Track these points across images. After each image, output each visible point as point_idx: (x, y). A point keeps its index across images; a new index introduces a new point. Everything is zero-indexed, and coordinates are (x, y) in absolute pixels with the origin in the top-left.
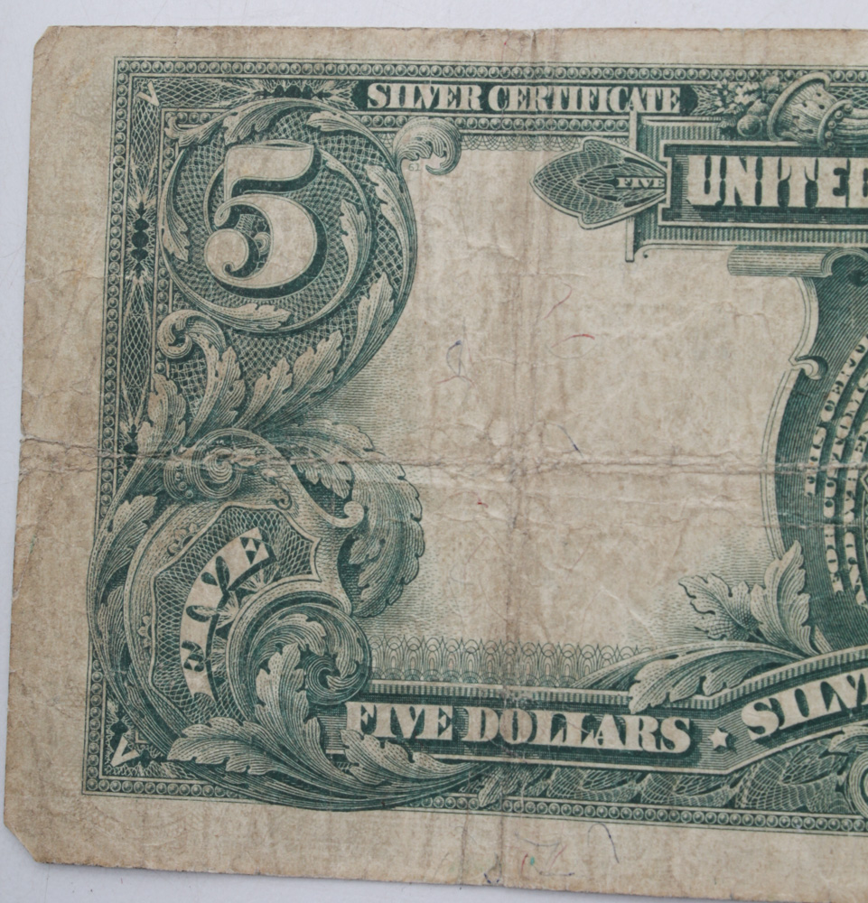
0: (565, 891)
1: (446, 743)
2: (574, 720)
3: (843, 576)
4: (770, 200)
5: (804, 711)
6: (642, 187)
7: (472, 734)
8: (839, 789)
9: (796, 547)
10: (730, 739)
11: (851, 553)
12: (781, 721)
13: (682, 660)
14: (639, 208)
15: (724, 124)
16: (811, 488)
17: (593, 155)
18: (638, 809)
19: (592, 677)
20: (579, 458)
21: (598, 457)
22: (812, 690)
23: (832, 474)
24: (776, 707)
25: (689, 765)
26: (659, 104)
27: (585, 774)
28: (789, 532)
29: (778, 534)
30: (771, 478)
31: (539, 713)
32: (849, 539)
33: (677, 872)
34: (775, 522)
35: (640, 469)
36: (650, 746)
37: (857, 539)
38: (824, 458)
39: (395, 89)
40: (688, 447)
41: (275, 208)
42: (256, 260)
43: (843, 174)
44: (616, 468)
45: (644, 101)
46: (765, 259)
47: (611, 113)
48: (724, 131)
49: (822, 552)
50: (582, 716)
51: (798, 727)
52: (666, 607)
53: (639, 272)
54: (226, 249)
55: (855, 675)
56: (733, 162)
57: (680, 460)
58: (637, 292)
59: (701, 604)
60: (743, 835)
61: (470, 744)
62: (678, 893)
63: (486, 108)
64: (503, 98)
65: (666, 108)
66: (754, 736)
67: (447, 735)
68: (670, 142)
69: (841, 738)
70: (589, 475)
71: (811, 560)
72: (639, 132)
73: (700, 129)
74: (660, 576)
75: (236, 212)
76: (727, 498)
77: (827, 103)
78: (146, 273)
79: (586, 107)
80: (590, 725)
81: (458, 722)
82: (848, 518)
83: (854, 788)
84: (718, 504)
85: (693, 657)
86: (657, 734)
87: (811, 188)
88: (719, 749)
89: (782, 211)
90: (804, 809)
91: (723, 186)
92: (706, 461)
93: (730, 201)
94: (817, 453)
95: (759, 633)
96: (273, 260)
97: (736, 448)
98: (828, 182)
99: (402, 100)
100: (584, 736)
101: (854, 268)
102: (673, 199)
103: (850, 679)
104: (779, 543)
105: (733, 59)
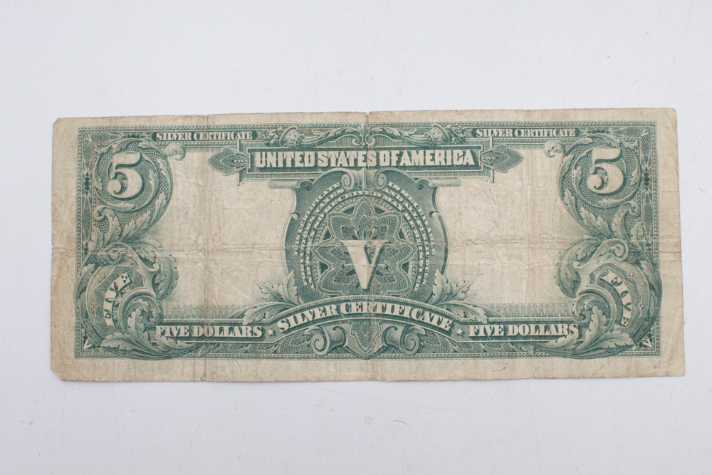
0: (225, 382)
1: (187, 337)
2: (226, 328)
3: (307, 280)
4: (281, 165)
5: (296, 322)
6: (241, 162)
7: (195, 334)
8: (308, 346)
9: (292, 272)
10: (274, 332)
11: (309, 273)
12: (290, 326)
13: (258, 308)
14: (241, 169)
15: (266, 142)
16: (296, 253)
17: (227, 153)
18: (247, 355)
19: (231, 315)
20: (225, 247)
21: (231, 246)
22: (299, 316)
23: (302, 249)
24: (288, 322)
25: (262, 341)
26: (246, 137)
27: (230, 345)
28: (290, 267)
29: (287, 268)
30: (284, 251)
31: (215, 327)
32: (308, 269)
33: (259, 374)
34: (286, 264)
35: (244, 250)
36: (250, 335)
37: (311, 269)
38: (300, 244)
39: (165, 134)
40: (258, 242)
41: (129, 172)
42: (123, 189)
43: (302, 156)
44: (236, 250)
45: (241, 136)
46: (280, 183)
47: (231, 140)
48: (266, 144)
49: (300, 274)
50: (229, 327)
51: (295, 327)
52: (253, 292)
53: (241, 189)
54: (113, 186)
55: (312, 310)
56: (269, 154)
57: (256, 246)
58: (241, 195)
59: (264, 291)
60: (279, 361)
61: (194, 337)
62: (260, 380)
63: (193, 139)
64: (198, 136)
65: (248, 138)
66: (282, 331)
67: (187, 335)
68: (250, 148)
69: (308, 330)
70: (228, 252)
71: (297, 275)
72: (240, 145)
73: (258, 144)
74: (251, 282)
75: (117, 174)
76: (271, 257)
77: (297, 135)
78: (89, 194)
79: (224, 138)
80: (231, 330)
81: (190, 331)
82: (308, 262)
83: (312, 345)
84: (268, 260)
85: (262, 307)
86: (252, 331)
87: (293, 161)
88: (271, 335)
89: (285, 168)
90: (298, 353)
91: (266, 161)
92: (264, 246)
93: (268, 166)
94: (298, 243)
95: (282, 299)
96: (128, 189)
97: (273, 242)
98: (298, 159)
99: (167, 138)
100: (229, 333)
101: (307, 185)
102: (251, 166)
103: (310, 312)
104: (287, 271)
105: (268, 122)
